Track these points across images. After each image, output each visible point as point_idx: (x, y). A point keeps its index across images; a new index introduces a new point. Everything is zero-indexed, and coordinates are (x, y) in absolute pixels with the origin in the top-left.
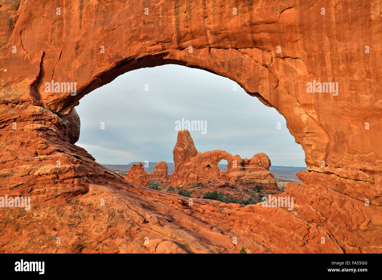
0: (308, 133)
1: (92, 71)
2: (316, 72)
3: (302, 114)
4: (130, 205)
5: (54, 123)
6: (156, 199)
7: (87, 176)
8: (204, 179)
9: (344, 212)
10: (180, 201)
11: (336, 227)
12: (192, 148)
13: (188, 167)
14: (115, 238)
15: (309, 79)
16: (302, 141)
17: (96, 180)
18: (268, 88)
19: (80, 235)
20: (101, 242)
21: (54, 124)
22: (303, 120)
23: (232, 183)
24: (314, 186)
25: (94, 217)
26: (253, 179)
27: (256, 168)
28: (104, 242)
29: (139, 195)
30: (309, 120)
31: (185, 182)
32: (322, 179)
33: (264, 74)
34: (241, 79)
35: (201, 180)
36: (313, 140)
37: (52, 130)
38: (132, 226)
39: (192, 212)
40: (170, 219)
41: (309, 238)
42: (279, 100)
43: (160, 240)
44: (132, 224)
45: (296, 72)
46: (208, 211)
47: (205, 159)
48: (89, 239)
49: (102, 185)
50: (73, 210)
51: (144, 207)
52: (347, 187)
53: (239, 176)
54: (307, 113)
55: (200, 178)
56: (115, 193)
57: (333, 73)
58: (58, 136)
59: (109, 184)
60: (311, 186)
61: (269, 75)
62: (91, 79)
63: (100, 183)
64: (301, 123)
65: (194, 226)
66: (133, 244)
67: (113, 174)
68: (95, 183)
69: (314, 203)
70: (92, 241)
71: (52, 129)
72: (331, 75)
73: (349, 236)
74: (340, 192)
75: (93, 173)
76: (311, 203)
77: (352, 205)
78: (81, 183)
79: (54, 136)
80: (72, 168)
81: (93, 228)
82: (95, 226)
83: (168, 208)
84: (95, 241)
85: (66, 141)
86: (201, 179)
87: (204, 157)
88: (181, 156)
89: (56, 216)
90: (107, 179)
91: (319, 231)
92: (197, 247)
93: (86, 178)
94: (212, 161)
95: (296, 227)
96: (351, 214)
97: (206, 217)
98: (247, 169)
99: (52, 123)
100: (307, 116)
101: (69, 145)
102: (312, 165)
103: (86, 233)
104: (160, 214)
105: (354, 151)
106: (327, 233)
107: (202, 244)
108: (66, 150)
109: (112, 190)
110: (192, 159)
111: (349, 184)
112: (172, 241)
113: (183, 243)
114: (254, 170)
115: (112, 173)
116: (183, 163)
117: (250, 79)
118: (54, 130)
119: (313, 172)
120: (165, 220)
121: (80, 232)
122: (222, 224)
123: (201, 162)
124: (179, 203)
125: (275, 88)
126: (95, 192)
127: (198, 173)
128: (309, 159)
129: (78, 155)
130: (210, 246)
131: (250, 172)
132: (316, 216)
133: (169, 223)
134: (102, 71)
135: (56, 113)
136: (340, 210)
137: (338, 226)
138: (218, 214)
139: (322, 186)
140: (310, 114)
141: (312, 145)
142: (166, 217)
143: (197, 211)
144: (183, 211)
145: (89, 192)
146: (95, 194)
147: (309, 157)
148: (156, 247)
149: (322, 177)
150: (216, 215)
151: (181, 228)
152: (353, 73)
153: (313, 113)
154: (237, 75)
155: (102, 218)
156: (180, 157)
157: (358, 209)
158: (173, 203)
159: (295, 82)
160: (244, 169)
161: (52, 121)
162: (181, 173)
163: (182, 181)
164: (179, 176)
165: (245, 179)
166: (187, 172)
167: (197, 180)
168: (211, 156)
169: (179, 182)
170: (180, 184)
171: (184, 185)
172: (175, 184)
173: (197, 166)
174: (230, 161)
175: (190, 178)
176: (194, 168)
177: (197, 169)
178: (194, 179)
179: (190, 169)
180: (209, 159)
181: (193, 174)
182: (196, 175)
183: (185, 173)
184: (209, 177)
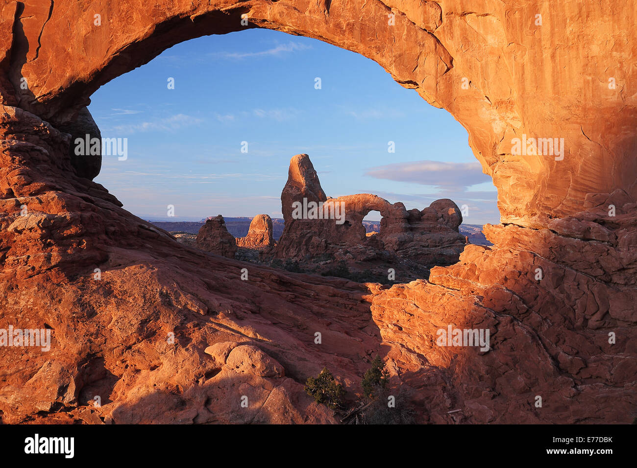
0: (504, 154)
1: (111, 42)
2: (522, 41)
3: (494, 120)
4: (182, 283)
5: (43, 138)
6: (231, 274)
7: (107, 233)
8: (338, 247)
9: (562, 296)
10: (273, 277)
11: (546, 321)
12: (317, 190)
13: (310, 226)
14: (156, 340)
15: (509, 53)
16: (493, 170)
17: (123, 242)
18: (433, 72)
19: (92, 335)
20: (130, 348)
21: (44, 140)
22: (495, 131)
23: (388, 254)
24: (512, 250)
25: (118, 305)
26: (427, 247)
27: (434, 228)
28: (134, 348)
29: (202, 267)
30: (506, 131)
31: (303, 251)
32: (526, 238)
33: (426, 45)
34: (383, 56)
35: (333, 248)
36: (513, 168)
37: (40, 151)
38: (185, 320)
39: (296, 297)
40: (254, 309)
41: (496, 341)
42: (451, 95)
43: (234, 344)
44: (185, 316)
45: (485, 40)
46: (324, 296)
48: (108, 341)
49: (134, 249)
50: (80, 292)
51: (209, 287)
52: (569, 252)
53: (401, 242)
54: (502, 118)
55: (330, 244)
56: (157, 262)
57: (552, 43)
58: (53, 163)
59: (147, 248)
60: (507, 250)
61: (436, 48)
62: (110, 55)
63: (130, 246)
64: (492, 137)
65: (298, 321)
66: (187, 350)
67: (154, 230)
68: (121, 245)
69: (508, 280)
70: (115, 346)
71: (41, 148)
72: (548, 46)
73: (566, 338)
74: (556, 260)
75: (117, 228)
76: (504, 281)
77: (576, 284)
78: (94, 245)
79: (45, 161)
80: (78, 219)
81: (116, 324)
82: (119, 321)
83: (252, 290)
84: (118, 346)
85: (68, 170)
86: (331, 246)
89: (49, 302)
90: (143, 239)
91: (514, 330)
92: (299, 356)
93: (104, 236)
94: (352, 213)
95: (475, 323)
96: (573, 298)
97: (321, 306)
98: (417, 228)
99: (40, 139)
100: (503, 124)
101: (73, 178)
102: (511, 214)
103: (103, 333)
104: (237, 299)
105: (585, 187)
106: (528, 332)
107: (310, 352)
108: (66, 187)
109: (152, 258)
111: (573, 247)
112: (256, 345)
113: (274, 349)
114: (430, 231)
115: (151, 228)
117: (400, 56)
118: (45, 151)
119: (511, 225)
120: (246, 311)
121: (92, 330)
122: (348, 317)
124: (272, 280)
125: (446, 72)
126: (119, 261)
127: (327, 236)
128: (505, 202)
129: (89, 197)
130: (325, 355)
131: (422, 234)
132: (510, 302)
133: (253, 316)
134: (130, 40)
135: (47, 120)
136: (555, 292)
137: (548, 321)
138: (341, 301)
139: (526, 251)
140: (508, 121)
141: (509, 177)
142: (248, 306)
143: (305, 294)
144: (279, 294)
145: (109, 261)
146: (120, 265)
147: (505, 198)
148: (228, 356)
149: (527, 235)
150: (338, 302)
151: (274, 324)
152: (589, 43)
153: (513, 118)
154: (376, 47)
155: (133, 305)
157: (586, 290)
158: (261, 281)
159: (482, 60)
160: (412, 229)
161: (40, 134)
162: (296, 236)
163: (297, 250)
164: (292, 242)
165: (413, 247)
166: (306, 234)
167: (324, 248)
168: (350, 204)
169: (293, 252)
170: (295, 256)
171: (300, 257)
172: (285, 256)
173: (325, 223)
174: (385, 214)
175: (311, 245)
176: (320, 227)
177: (326, 228)
178: (320, 247)
179: (312, 228)
180: (347, 211)
181: (317, 237)
182: (323, 239)
183: (304, 235)
184: (347, 243)
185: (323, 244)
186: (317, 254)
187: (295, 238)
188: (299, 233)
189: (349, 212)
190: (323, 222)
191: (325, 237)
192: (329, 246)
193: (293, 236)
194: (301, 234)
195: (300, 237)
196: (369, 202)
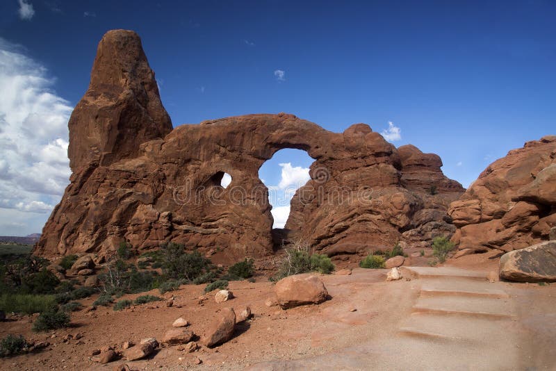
8: (200, 230)
12: (153, 104)
13: (131, 179)
31: (109, 240)
35: (187, 231)
47: (208, 148)
55: (180, 223)
86: (184, 227)
87: (202, 139)
88: (102, 131)
94: (235, 154)
110: (149, 146)
116: (108, 160)
123: (189, 161)
127: (174, 207)
156: (97, 137)
162: (97, 203)
163: (96, 235)
164: (84, 216)
165: (432, 220)
166: (123, 198)
167: (166, 232)
168: (233, 133)
169: (84, 241)
170: (89, 251)
171: (103, 253)
172: (62, 251)
173: (168, 176)
174: (325, 151)
175: (134, 225)
176: (156, 183)
177: (170, 187)
178: (156, 229)
179: (138, 185)
180: (222, 150)
181: (149, 206)
182: (162, 212)
183: (116, 199)
184: (221, 220)
185: (163, 221)
186: (147, 248)
187: (92, 206)
188: (103, 193)
189: (228, 153)
190: (165, 171)
191: (168, 207)
192: (176, 227)
193: (88, 204)
194: (107, 198)
195: (107, 204)
196: (281, 128)
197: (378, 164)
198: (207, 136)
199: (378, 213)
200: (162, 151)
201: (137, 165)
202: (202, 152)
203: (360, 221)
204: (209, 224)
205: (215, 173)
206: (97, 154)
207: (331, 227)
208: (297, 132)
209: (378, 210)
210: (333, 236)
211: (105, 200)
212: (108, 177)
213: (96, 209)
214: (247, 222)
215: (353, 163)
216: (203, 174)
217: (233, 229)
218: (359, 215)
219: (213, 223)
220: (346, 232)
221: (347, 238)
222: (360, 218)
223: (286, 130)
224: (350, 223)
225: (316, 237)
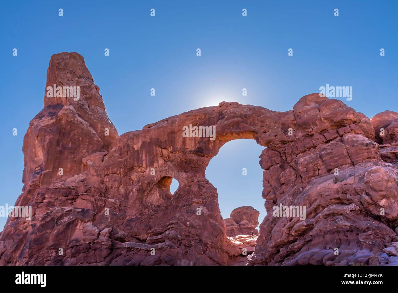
8: (144, 246)
13: (71, 196)
35: (129, 249)
47: (150, 153)
55: (122, 240)
86: (126, 245)
87: (143, 144)
94: (179, 155)
116: (47, 178)
123: (132, 169)
156: (42, 157)
162: (33, 226)
164: (22, 241)
166: (61, 217)
167: (105, 253)
173: (111, 188)
174: (273, 134)
175: (72, 247)
176: (97, 197)
177: (113, 201)
178: (95, 250)
179: (78, 201)
180: (165, 152)
181: (89, 223)
182: (103, 229)
183: (53, 219)
184: (167, 232)
185: (103, 239)
187: (30, 229)
188: (40, 215)
189: (171, 155)
190: (107, 183)
191: (110, 222)
192: (119, 244)
193: (26, 227)
194: (44, 219)
195: (42, 225)
196: (223, 118)
197: (342, 136)
198: (148, 140)
199: (350, 202)
200: (103, 163)
201: (77, 181)
202: (144, 158)
203: (327, 216)
204: (155, 237)
205: (160, 179)
206: (38, 173)
207: (290, 228)
208: (239, 119)
209: (348, 196)
210: (294, 241)
211: (41, 221)
212: (46, 196)
213: (32, 233)
214: (193, 231)
215: (309, 142)
216: (146, 182)
217: (179, 242)
218: (324, 208)
219: (159, 237)
220: (311, 234)
221: (312, 242)
222: (326, 211)
223: (227, 119)
224: (313, 220)
225: (274, 244)
